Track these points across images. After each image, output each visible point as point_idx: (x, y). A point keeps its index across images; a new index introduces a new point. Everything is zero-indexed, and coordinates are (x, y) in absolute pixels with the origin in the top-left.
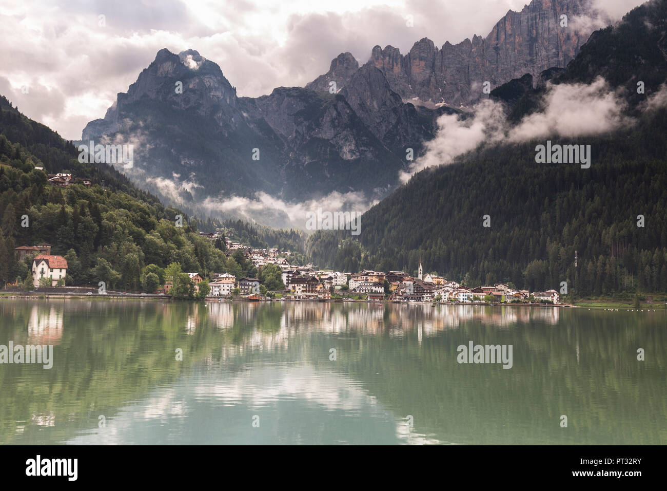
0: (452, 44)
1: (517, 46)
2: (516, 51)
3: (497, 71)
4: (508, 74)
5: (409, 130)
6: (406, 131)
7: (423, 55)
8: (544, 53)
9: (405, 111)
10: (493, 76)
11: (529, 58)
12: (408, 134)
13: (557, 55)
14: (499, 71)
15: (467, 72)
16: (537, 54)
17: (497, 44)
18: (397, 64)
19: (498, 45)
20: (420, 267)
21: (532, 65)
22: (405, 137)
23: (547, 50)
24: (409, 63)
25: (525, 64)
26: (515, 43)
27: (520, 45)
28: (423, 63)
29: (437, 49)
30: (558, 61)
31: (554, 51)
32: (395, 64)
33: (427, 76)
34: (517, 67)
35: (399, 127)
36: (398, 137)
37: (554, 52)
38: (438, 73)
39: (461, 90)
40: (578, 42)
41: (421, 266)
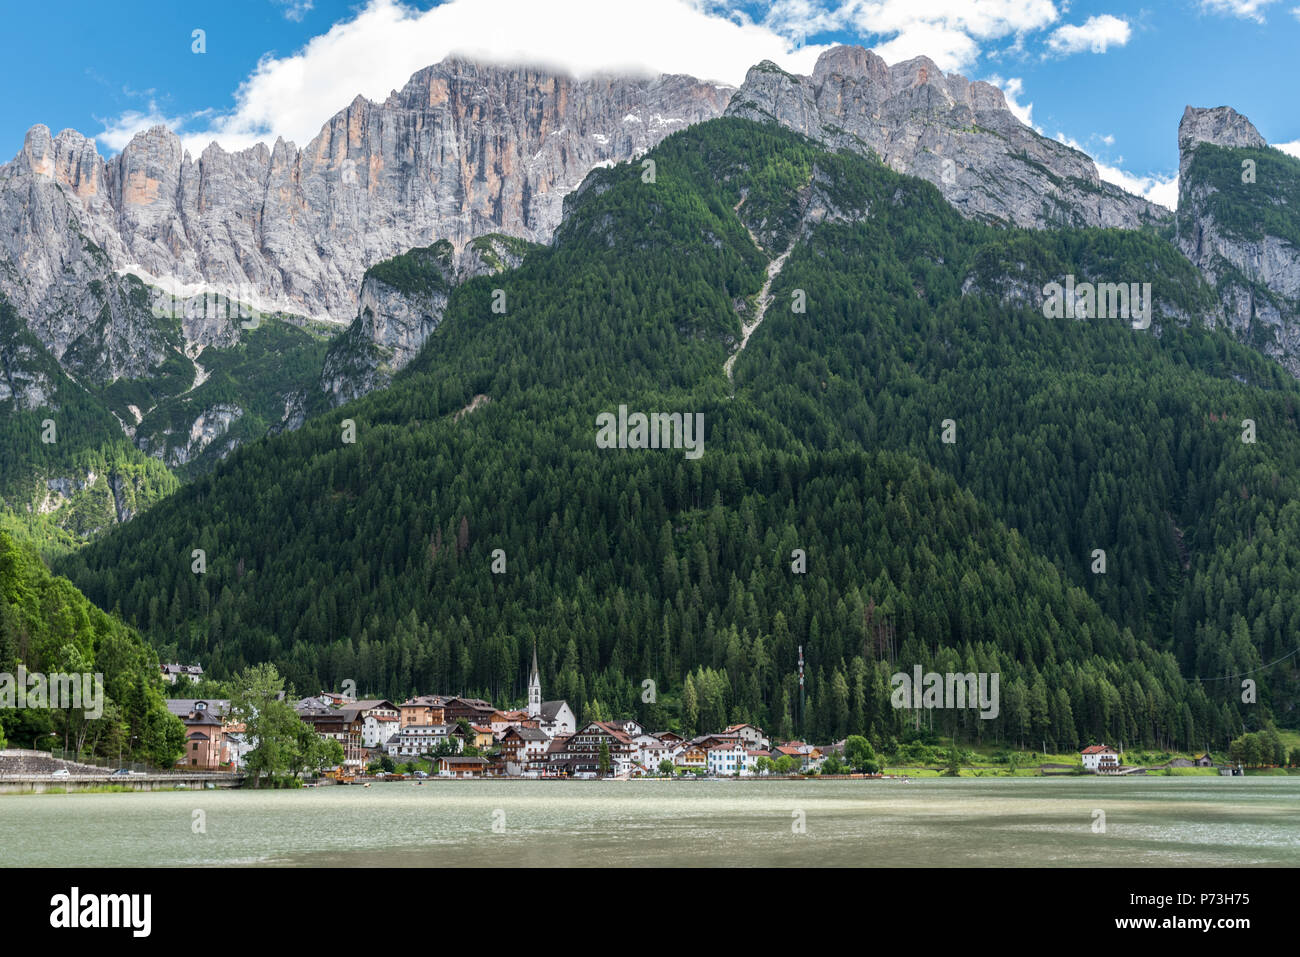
0: (227, 151)
1: (372, 178)
2: (370, 187)
3: (327, 226)
4: (351, 238)
5: (131, 341)
6: (124, 342)
7: (156, 165)
8: (430, 200)
9: (121, 292)
10: (317, 237)
11: (398, 208)
12: (127, 350)
13: (458, 211)
14: (333, 227)
15: (258, 219)
16: (414, 201)
17: (328, 167)
18: (88, 177)
19: (332, 169)
20: (535, 686)
21: (404, 224)
22: (119, 357)
23: (437, 196)
24: (117, 180)
25: (389, 221)
26: (368, 170)
27: (380, 178)
28: (153, 185)
29: (187, 156)
30: (461, 223)
31: (451, 199)
32: (83, 176)
33: (164, 216)
34: (371, 224)
35: (106, 331)
36: (104, 356)
37: (451, 203)
38: (191, 212)
39: (246, 259)
40: (501, 190)
41: (537, 681)
